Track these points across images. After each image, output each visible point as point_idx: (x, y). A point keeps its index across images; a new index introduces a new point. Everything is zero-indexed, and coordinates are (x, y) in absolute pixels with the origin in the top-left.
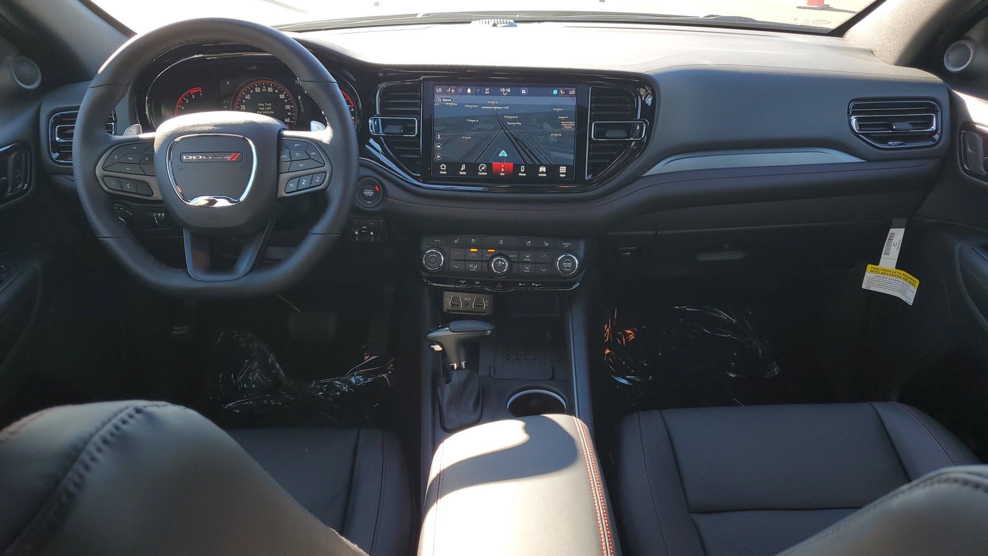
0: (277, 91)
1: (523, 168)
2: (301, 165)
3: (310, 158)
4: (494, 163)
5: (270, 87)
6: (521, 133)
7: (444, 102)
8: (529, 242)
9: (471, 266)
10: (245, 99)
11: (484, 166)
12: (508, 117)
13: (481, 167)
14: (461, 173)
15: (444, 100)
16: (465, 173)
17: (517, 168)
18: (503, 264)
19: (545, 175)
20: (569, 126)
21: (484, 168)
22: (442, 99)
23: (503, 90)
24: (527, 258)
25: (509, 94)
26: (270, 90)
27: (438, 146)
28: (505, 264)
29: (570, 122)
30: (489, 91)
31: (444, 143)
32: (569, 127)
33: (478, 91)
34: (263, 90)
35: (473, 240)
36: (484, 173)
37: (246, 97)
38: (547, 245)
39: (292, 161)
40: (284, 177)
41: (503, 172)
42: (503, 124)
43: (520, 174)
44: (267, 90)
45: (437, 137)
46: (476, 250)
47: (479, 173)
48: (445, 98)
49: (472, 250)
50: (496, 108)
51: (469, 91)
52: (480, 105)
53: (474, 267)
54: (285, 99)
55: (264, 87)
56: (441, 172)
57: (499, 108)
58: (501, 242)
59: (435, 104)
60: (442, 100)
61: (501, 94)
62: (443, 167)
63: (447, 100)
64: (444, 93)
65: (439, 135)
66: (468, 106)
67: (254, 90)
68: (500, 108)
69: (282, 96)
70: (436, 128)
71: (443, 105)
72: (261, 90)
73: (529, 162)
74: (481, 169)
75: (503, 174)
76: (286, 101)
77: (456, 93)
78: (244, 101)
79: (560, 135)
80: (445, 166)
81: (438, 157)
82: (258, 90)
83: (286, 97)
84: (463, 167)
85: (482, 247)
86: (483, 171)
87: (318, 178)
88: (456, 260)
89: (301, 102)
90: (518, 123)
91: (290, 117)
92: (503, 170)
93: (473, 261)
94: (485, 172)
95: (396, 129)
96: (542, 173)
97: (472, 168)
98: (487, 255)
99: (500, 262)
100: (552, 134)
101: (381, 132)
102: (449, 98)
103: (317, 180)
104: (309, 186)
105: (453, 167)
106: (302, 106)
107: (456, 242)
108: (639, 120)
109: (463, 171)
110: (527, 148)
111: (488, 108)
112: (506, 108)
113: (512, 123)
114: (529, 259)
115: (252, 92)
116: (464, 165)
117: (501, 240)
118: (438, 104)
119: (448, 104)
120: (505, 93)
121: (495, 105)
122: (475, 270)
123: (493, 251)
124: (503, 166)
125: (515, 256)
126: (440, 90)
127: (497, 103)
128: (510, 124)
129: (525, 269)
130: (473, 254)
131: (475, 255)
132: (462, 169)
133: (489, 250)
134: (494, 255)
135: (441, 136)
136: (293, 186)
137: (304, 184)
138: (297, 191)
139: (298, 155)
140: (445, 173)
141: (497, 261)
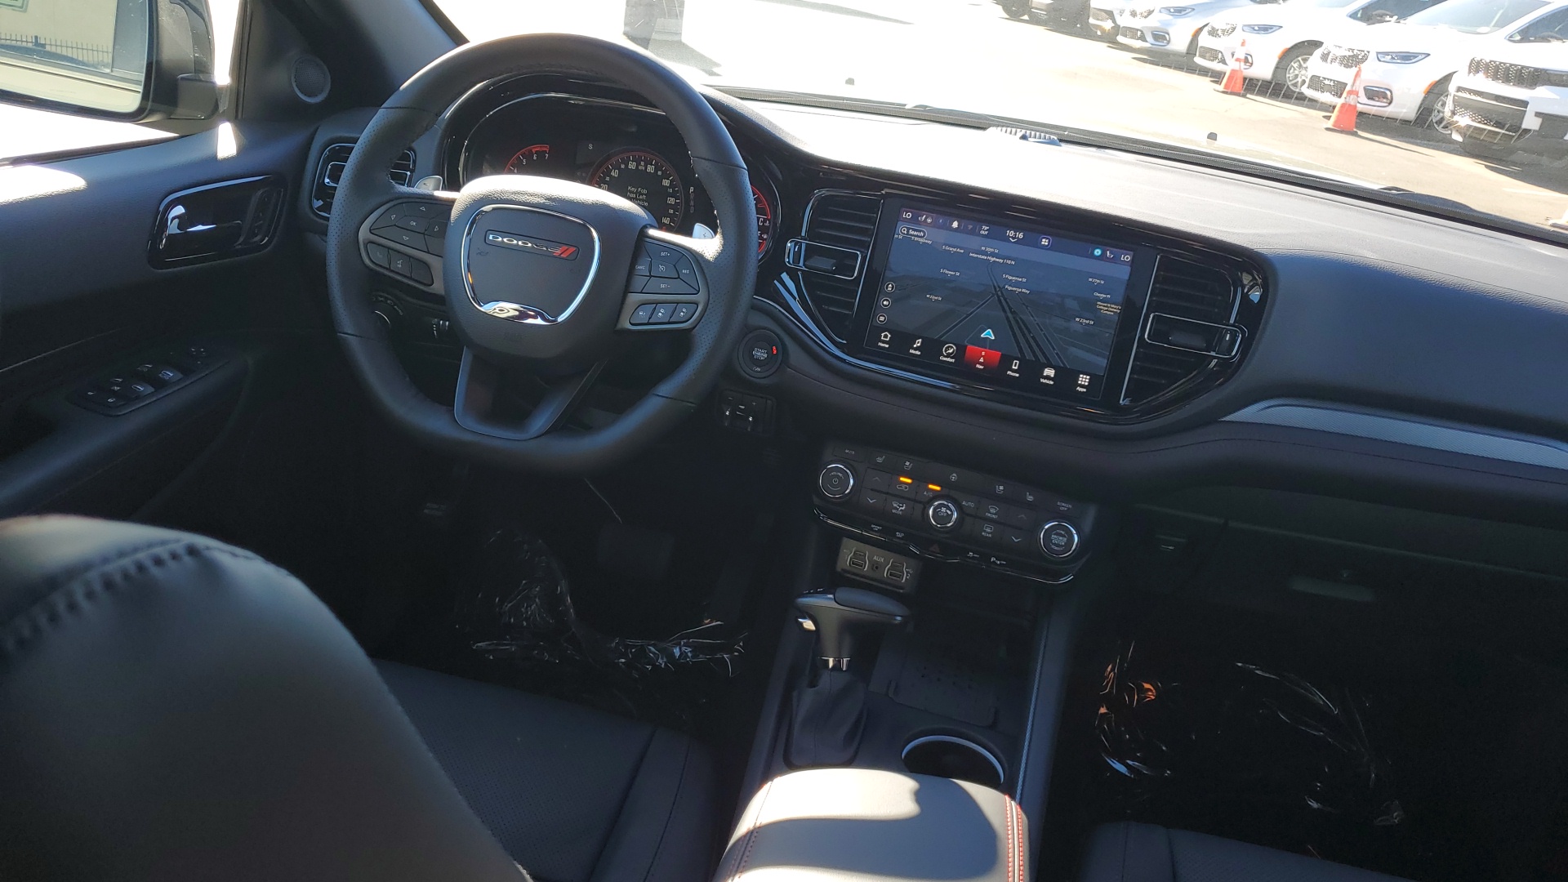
0: (660, 173)
1: (1016, 363)
2: (662, 286)
3: (679, 277)
4: (970, 346)
5: (652, 165)
6: (1027, 306)
7: (911, 235)
8: (1001, 488)
9: (895, 505)
10: (610, 176)
11: (952, 347)
12: (1010, 278)
13: (948, 348)
14: (912, 351)
15: (911, 232)
16: (918, 353)
17: (1006, 362)
18: (949, 513)
19: (1052, 383)
20: (1111, 310)
21: (951, 351)
22: (908, 229)
23: (1011, 233)
24: (993, 512)
25: (1019, 242)
26: (650, 169)
27: (885, 303)
28: (952, 514)
29: (1113, 306)
30: (987, 230)
31: (896, 299)
32: (1109, 313)
33: (970, 227)
34: (640, 168)
35: (907, 463)
36: (949, 359)
37: (612, 174)
38: (1030, 498)
39: (651, 276)
40: (634, 298)
41: (981, 364)
42: (999, 287)
43: (1009, 373)
44: (646, 169)
45: (887, 288)
46: (909, 481)
47: (942, 358)
48: (913, 230)
49: (902, 479)
50: (993, 259)
52: (968, 251)
53: (900, 508)
54: (669, 187)
55: (642, 163)
56: (881, 344)
57: (997, 260)
59: (896, 236)
60: (908, 231)
61: (1006, 239)
62: (886, 336)
63: (916, 233)
64: (914, 220)
65: (890, 286)
66: (947, 248)
67: (627, 165)
68: (1001, 261)
69: (666, 183)
70: (888, 273)
71: (907, 239)
72: (637, 167)
73: (1029, 356)
74: (946, 351)
75: (981, 367)
76: (670, 190)
77: (934, 224)
78: (608, 179)
79: (1092, 323)
80: (889, 336)
81: (882, 319)
82: (632, 166)
83: (671, 185)
84: (918, 343)
85: (920, 478)
86: (948, 356)
87: (685, 309)
88: (872, 490)
89: (692, 197)
90: (1023, 290)
91: (672, 217)
92: (982, 360)
93: (901, 497)
94: (952, 358)
95: (824, 264)
96: (1048, 377)
97: (932, 347)
98: (925, 493)
99: (944, 510)
100: (1077, 319)
101: (801, 264)
102: (920, 231)
103: (682, 314)
104: (667, 321)
105: (902, 339)
106: (692, 203)
107: (880, 460)
108: (1233, 325)
109: (916, 349)
110: (1030, 332)
111: (980, 256)
112: (1009, 262)
113: (1014, 289)
114: (995, 514)
115: (623, 166)
116: (920, 340)
117: (954, 475)
118: (901, 237)
119: (916, 239)
120: (1013, 238)
121: (993, 255)
122: (901, 513)
123: (938, 488)
124: (983, 353)
125: (972, 504)
126: (909, 215)
127: (996, 251)
128: (1010, 288)
129: (985, 531)
130: (904, 486)
131: (906, 488)
132: (915, 346)
133: (931, 486)
134: (937, 496)
135: (893, 288)
136: (643, 316)
137: (661, 316)
138: (649, 324)
139: (662, 269)
140: (887, 346)
141: (940, 506)
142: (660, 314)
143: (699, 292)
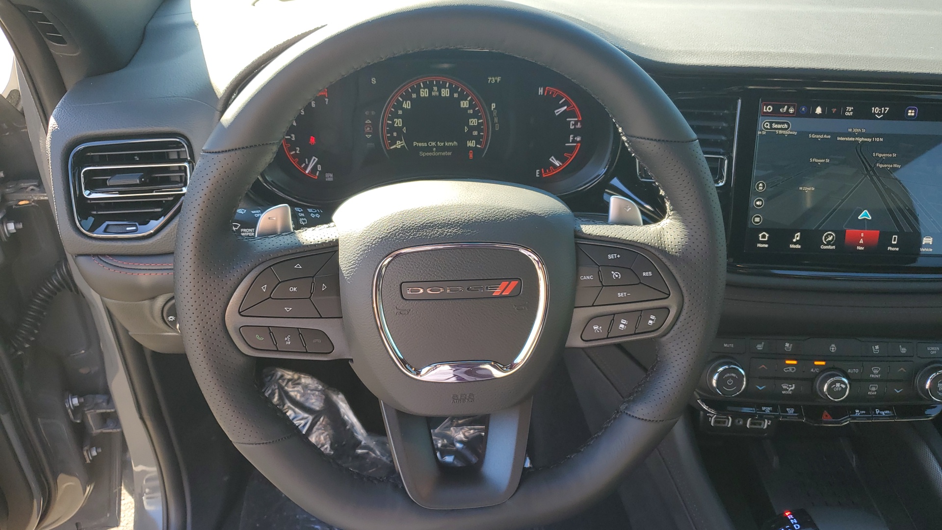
0: (456, 95)
1: (895, 238)
2: (620, 295)
3: (640, 282)
4: (848, 230)
5: (445, 88)
6: (900, 181)
7: (775, 129)
8: (877, 347)
9: (784, 387)
10: (403, 109)
11: (831, 235)
12: (880, 155)
13: (827, 237)
14: (792, 246)
15: (774, 126)
16: (798, 246)
17: (885, 239)
18: (843, 386)
19: (930, 250)
21: (830, 238)
22: (771, 123)
23: (876, 110)
24: (876, 373)
25: (886, 117)
26: (445, 93)
27: (758, 203)
28: (847, 387)
30: (852, 111)
31: (769, 197)
33: (834, 110)
34: (433, 94)
35: (787, 345)
36: (830, 247)
37: (405, 106)
38: (903, 351)
39: (603, 286)
40: (580, 315)
41: (861, 245)
42: (870, 166)
43: (890, 248)
44: (440, 93)
45: (758, 188)
46: (795, 362)
47: (823, 247)
48: (777, 123)
49: (788, 362)
50: (860, 140)
51: (819, 110)
52: (835, 135)
53: (789, 388)
54: (469, 108)
55: (435, 88)
56: (759, 245)
57: (866, 140)
58: (833, 348)
59: (759, 133)
60: (771, 126)
61: (872, 117)
62: (764, 236)
63: (779, 126)
64: (776, 113)
65: (761, 185)
66: (814, 136)
67: (418, 94)
68: (869, 140)
69: (464, 104)
70: (755, 173)
71: (772, 135)
72: (430, 93)
73: (907, 229)
74: (825, 239)
75: (862, 248)
76: (471, 111)
77: (798, 114)
78: (401, 113)
80: (767, 235)
81: (757, 220)
82: (424, 93)
83: (471, 106)
84: (797, 237)
85: (804, 358)
86: (829, 243)
87: (652, 317)
88: (760, 378)
89: (495, 114)
90: (895, 166)
91: (477, 139)
92: (861, 241)
93: (789, 379)
94: (832, 245)
96: (927, 246)
97: (811, 239)
98: (812, 370)
99: (838, 385)
102: (783, 123)
103: (651, 322)
104: (633, 333)
105: (781, 236)
106: (496, 120)
107: (760, 347)
109: (795, 243)
110: (905, 206)
111: (848, 139)
112: (877, 140)
113: (885, 166)
114: (878, 374)
115: (414, 96)
116: (799, 234)
117: (833, 345)
118: (764, 133)
119: (781, 132)
120: (879, 114)
121: (861, 135)
122: (791, 393)
123: (823, 363)
124: (862, 235)
125: (857, 371)
126: (769, 109)
127: (864, 131)
128: (881, 166)
129: (870, 391)
130: (790, 368)
131: (793, 369)
132: (794, 240)
133: (816, 363)
134: (823, 369)
135: (764, 186)
136: (599, 330)
137: (623, 327)
138: (608, 338)
139: (617, 276)
140: (766, 246)
141: (834, 383)
142: (622, 326)
143: (670, 295)
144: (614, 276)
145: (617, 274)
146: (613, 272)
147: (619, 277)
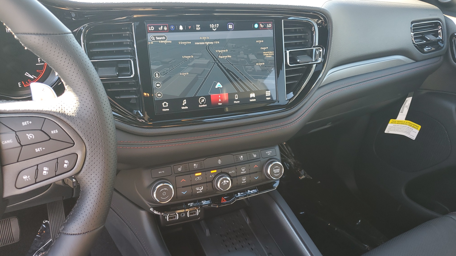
1: (236, 96)
3: (50, 139)
4: (212, 95)
6: (232, 65)
7: (158, 40)
8: (242, 157)
9: (197, 189)
11: (203, 99)
12: (220, 51)
14: (183, 108)
15: (157, 38)
16: (186, 108)
17: (231, 97)
18: (228, 182)
19: (255, 100)
20: (270, 55)
21: (203, 101)
22: (155, 37)
23: (212, 26)
24: (243, 171)
25: (218, 30)
27: (158, 85)
29: (270, 52)
30: (199, 27)
31: (163, 81)
32: (269, 56)
33: (190, 27)
35: (195, 165)
36: (204, 106)
38: (255, 156)
39: (22, 146)
41: (220, 102)
42: (216, 58)
43: (235, 102)
45: (155, 76)
46: (200, 174)
47: (200, 106)
48: (158, 36)
49: (196, 174)
50: (207, 43)
51: (181, 28)
52: (193, 41)
53: (200, 189)
56: (164, 110)
57: (210, 43)
58: (220, 162)
59: (149, 43)
60: (155, 38)
61: (211, 30)
62: (165, 104)
63: (160, 38)
64: (156, 30)
65: (157, 74)
66: (182, 43)
68: (212, 43)
70: (153, 67)
71: (157, 44)
73: (241, 90)
74: (201, 101)
75: (221, 104)
77: (169, 31)
79: (264, 64)
80: (167, 104)
81: (159, 95)
84: (185, 102)
85: (204, 170)
86: (203, 103)
87: (66, 162)
88: (183, 187)
90: (228, 56)
92: (220, 100)
93: (199, 184)
94: (205, 104)
95: (111, 72)
96: (253, 98)
97: (193, 102)
98: (210, 176)
99: (225, 181)
100: (257, 64)
102: (162, 36)
103: (65, 165)
104: (55, 175)
105: (175, 103)
107: (180, 169)
108: (317, 46)
109: (184, 106)
110: (238, 78)
111: (200, 43)
112: (216, 43)
113: (224, 57)
114: (245, 171)
116: (185, 100)
117: (219, 160)
118: (152, 43)
119: (162, 41)
120: (214, 28)
121: (207, 40)
122: (201, 192)
123: (215, 171)
124: (220, 96)
125: (233, 172)
126: (152, 28)
127: (208, 38)
128: (221, 57)
129: (243, 181)
130: (199, 178)
131: (200, 178)
132: (184, 104)
133: (212, 172)
134: (216, 175)
135: (159, 75)
136: (28, 179)
137: (46, 173)
138: (36, 183)
139: (31, 137)
140: (168, 110)
141: (222, 181)
143: (74, 144)
144: (29, 137)
145: (31, 135)
146: (27, 135)
147: (33, 137)
